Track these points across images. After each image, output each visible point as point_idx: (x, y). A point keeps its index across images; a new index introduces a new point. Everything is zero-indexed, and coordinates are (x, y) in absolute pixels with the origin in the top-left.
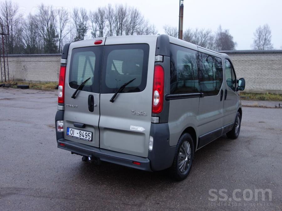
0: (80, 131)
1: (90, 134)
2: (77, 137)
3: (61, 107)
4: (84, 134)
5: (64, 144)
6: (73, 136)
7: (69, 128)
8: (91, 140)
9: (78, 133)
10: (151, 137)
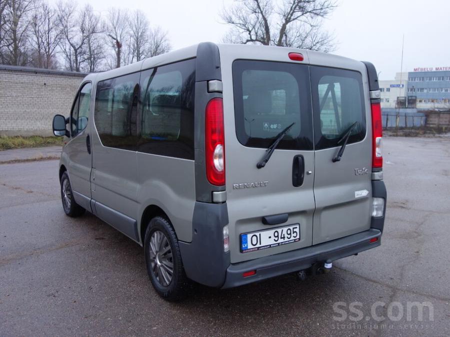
0: (274, 231)
1: (296, 228)
2: (270, 245)
4: (285, 232)
5: (255, 271)
6: (258, 248)
7: (246, 234)
8: (299, 239)
9: (270, 237)
10: (375, 199)
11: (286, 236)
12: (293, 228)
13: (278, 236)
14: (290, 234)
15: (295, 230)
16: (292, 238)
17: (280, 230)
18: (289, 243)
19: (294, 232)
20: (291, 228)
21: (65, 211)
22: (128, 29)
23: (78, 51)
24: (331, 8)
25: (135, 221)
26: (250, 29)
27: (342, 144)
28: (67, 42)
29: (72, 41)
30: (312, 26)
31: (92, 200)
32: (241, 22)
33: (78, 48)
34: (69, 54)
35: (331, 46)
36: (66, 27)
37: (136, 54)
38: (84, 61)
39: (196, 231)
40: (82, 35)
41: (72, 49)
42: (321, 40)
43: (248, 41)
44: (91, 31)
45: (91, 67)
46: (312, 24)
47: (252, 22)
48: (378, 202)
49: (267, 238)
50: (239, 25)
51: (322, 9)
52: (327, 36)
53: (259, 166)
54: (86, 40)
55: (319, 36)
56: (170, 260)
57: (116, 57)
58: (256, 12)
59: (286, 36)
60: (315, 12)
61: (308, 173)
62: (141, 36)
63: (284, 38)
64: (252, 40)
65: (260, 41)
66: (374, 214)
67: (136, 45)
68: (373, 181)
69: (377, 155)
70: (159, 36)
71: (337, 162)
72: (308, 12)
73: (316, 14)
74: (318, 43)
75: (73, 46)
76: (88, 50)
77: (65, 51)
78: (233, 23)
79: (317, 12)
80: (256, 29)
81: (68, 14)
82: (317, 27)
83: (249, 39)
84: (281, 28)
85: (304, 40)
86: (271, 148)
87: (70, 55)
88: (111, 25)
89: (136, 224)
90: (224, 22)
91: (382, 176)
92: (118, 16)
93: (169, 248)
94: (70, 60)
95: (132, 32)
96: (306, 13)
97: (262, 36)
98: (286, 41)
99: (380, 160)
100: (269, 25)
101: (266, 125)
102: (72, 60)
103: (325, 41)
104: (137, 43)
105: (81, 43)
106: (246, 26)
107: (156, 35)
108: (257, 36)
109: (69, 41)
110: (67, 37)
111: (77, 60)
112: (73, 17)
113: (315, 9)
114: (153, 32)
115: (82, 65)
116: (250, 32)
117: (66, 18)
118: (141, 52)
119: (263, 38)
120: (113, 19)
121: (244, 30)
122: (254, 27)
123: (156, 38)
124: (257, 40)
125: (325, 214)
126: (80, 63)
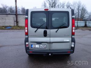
0: (39, 45)
1: (45, 45)
2: (38, 48)
3: (27, 37)
4: (42, 46)
6: (35, 48)
8: (46, 48)
53: (35, 32)
68: (72, 38)
69: (73, 32)
107: (83, 5)
112: (65, 4)
120: (74, 3)
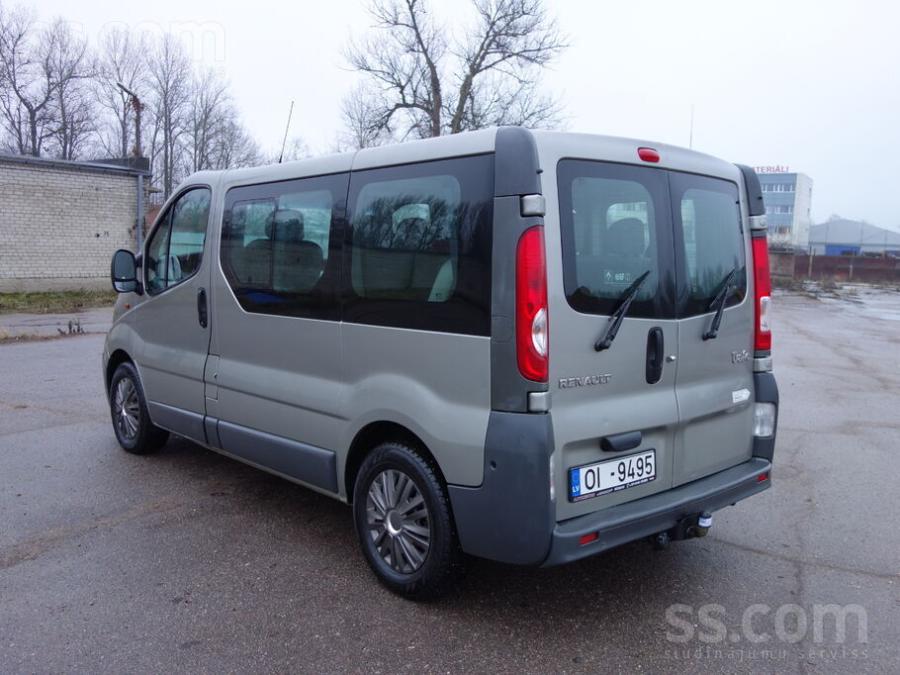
0: (619, 462)
1: (650, 457)
2: (614, 488)
4: (634, 465)
5: (596, 534)
6: (597, 492)
7: (577, 468)
8: (655, 476)
9: (613, 474)
10: (760, 405)
11: (636, 471)
12: (647, 457)
13: (624, 472)
14: (642, 468)
15: (649, 461)
16: (645, 475)
17: (626, 461)
18: (640, 484)
19: (647, 464)
20: (643, 457)
21: (120, 442)
22: (146, 73)
23: (38, 113)
24: (558, 48)
25: (332, 453)
26: (403, 83)
27: (718, 308)
28: (13, 93)
29: (24, 94)
30: (520, 81)
31: (208, 419)
32: (385, 69)
33: (38, 109)
34: (16, 120)
35: (559, 121)
36: (12, 62)
37: (162, 124)
38: (51, 135)
39: (494, 464)
40: (45, 80)
41: (24, 109)
42: (538, 109)
43: (398, 106)
44: (65, 72)
45: (65, 148)
46: (522, 78)
47: (407, 70)
48: (763, 410)
49: (608, 475)
50: (381, 75)
51: (539, 50)
52: (550, 99)
53: (600, 347)
54: (54, 92)
55: (536, 101)
56: (422, 522)
57: (120, 129)
58: (413, 50)
59: (472, 98)
60: (526, 54)
61: (669, 360)
62: (174, 87)
63: (468, 102)
64: (406, 105)
65: (422, 107)
66: (757, 432)
67: (162, 105)
68: (756, 374)
69: (763, 329)
70: (212, 89)
71: (710, 340)
72: (514, 54)
73: (528, 58)
74: (532, 114)
75: (26, 104)
76: (59, 112)
77: (8, 114)
78: (369, 70)
79: (530, 54)
80: (415, 84)
81: (17, 36)
82: (531, 85)
83: (401, 102)
84: (462, 83)
85: (507, 108)
86: (619, 316)
87: (19, 123)
88: (109, 62)
89: (334, 459)
90: (351, 66)
91: (770, 365)
92: (126, 47)
93: (419, 499)
94: (19, 131)
95: (154, 80)
96: (509, 56)
97: (426, 97)
98: (472, 109)
99: (767, 337)
100: (438, 77)
101: (608, 274)
102: (23, 130)
103: (547, 112)
104: (165, 102)
105: (42, 98)
106: (395, 76)
107: (206, 86)
108: (415, 96)
109: (17, 92)
110: (14, 83)
111: (34, 132)
112: (26, 44)
113: (527, 49)
114: (200, 80)
115: (46, 144)
116: (402, 88)
117: (10, 43)
118: (173, 121)
119: (428, 102)
120: (115, 50)
121: (390, 85)
122: (409, 80)
123: (205, 93)
124: (414, 105)
125: (690, 432)
126: (41, 139)
